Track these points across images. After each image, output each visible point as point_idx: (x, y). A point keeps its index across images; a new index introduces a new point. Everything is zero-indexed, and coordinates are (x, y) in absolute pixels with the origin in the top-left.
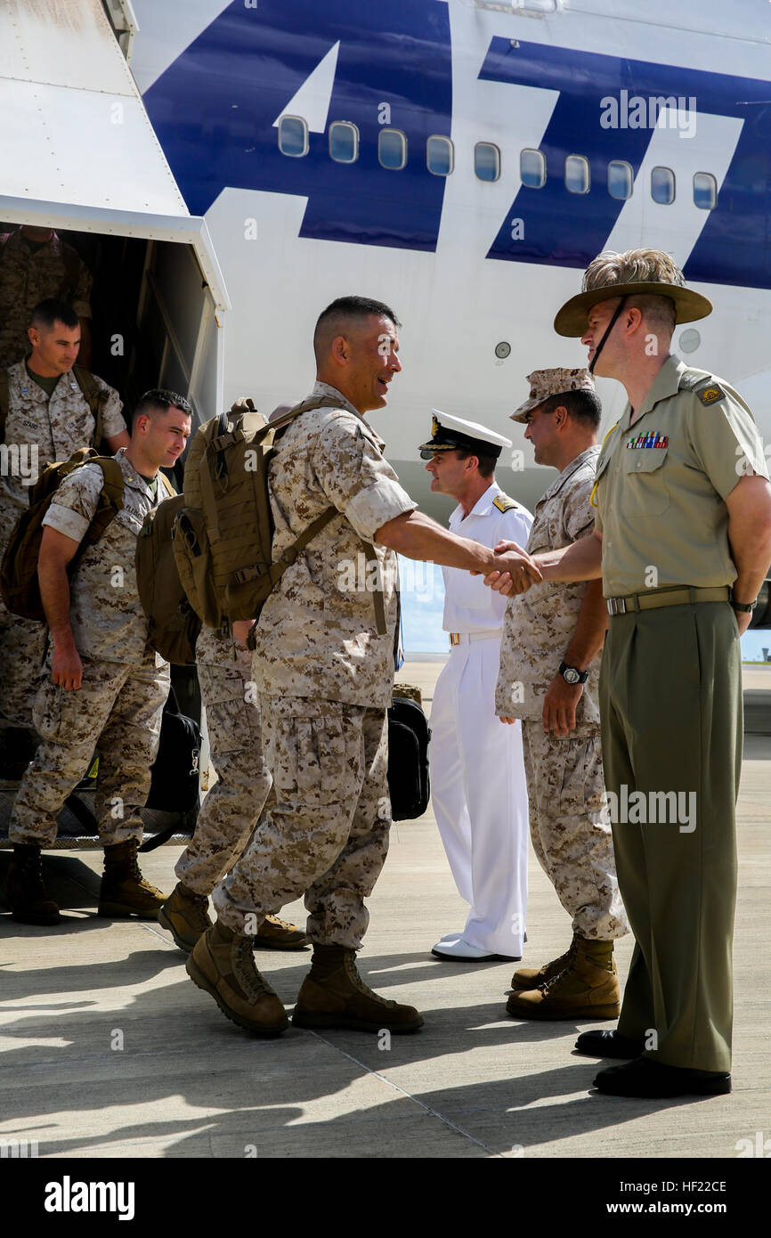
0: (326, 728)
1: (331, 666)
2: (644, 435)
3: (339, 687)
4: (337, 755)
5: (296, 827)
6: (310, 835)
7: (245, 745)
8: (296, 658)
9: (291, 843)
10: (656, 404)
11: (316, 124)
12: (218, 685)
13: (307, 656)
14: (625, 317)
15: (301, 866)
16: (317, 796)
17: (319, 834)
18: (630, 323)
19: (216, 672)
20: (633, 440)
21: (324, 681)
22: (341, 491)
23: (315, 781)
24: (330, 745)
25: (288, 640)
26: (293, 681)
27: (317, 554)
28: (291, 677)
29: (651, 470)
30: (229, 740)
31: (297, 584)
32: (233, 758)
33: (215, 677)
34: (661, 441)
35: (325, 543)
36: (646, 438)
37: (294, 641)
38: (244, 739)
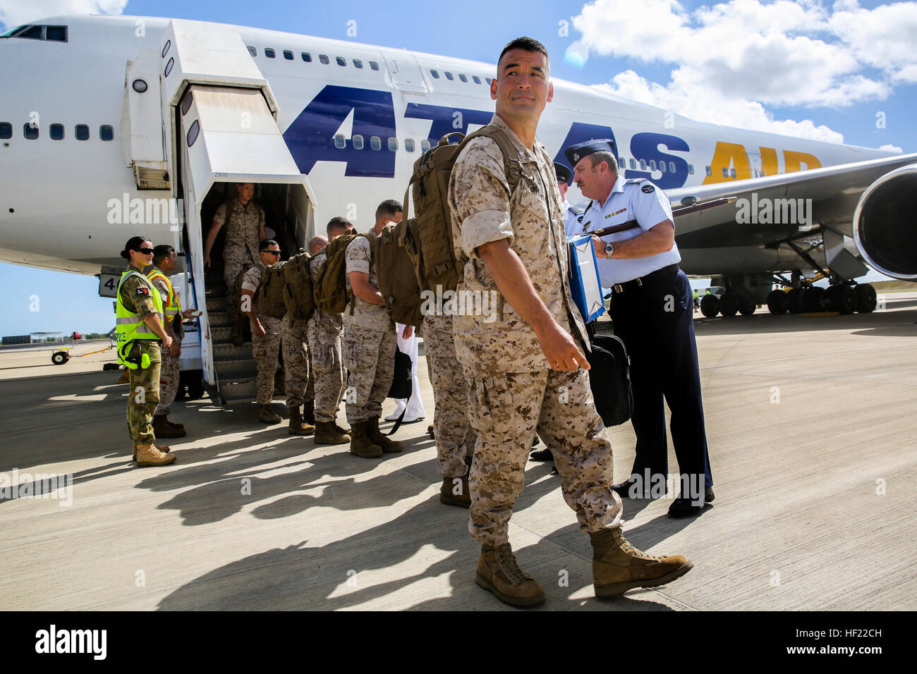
0: (494, 386)
1: (488, 344)
3: (496, 360)
4: (504, 406)
5: (486, 462)
6: (497, 466)
7: (459, 385)
9: (487, 475)
11: (348, 136)
12: (444, 346)
15: (500, 489)
16: (493, 436)
17: (503, 464)
19: (443, 336)
21: (483, 357)
23: (489, 426)
24: (499, 399)
30: (449, 382)
32: (451, 393)
33: (442, 340)
38: (458, 382)
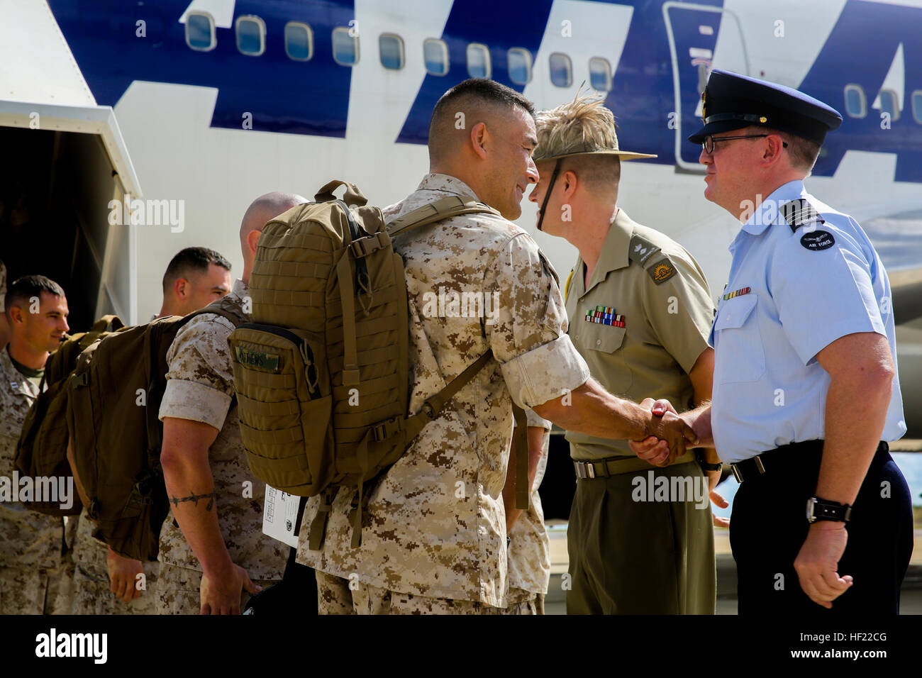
2: (600, 310)
8: (446, 546)
10: (608, 274)
13: (459, 544)
14: (562, 180)
18: (567, 186)
20: (590, 312)
22: (509, 338)
25: (435, 521)
26: (436, 576)
27: (467, 407)
28: (434, 572)
29: (619, 346)
31: (450, 447)
34: (618, 319)
35: (478, 394)
36: (603, 314)
37: (442, 522)
